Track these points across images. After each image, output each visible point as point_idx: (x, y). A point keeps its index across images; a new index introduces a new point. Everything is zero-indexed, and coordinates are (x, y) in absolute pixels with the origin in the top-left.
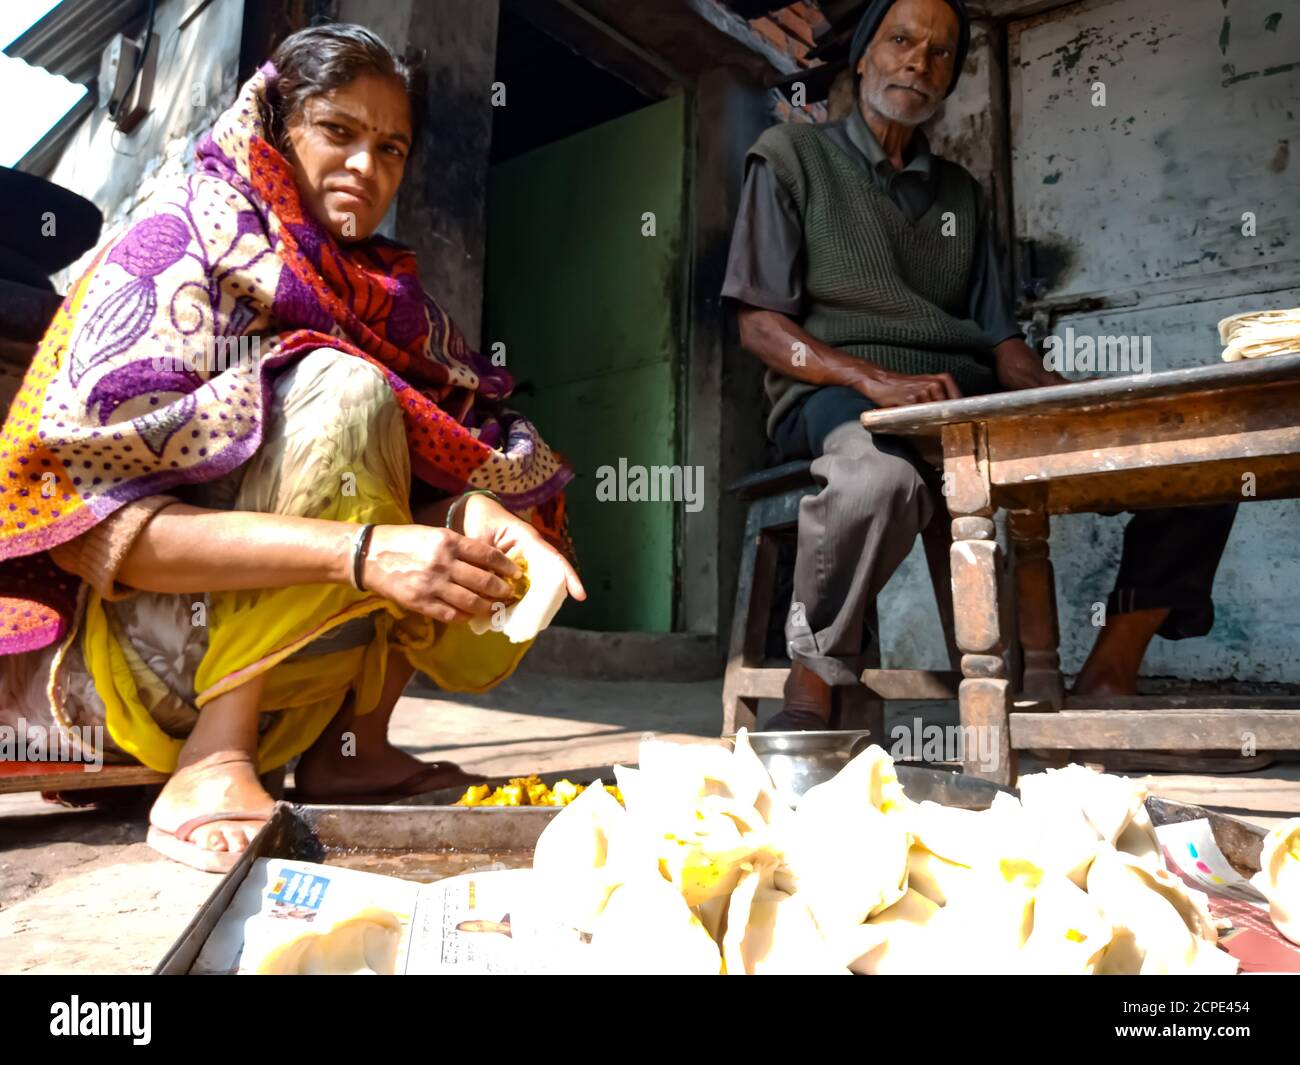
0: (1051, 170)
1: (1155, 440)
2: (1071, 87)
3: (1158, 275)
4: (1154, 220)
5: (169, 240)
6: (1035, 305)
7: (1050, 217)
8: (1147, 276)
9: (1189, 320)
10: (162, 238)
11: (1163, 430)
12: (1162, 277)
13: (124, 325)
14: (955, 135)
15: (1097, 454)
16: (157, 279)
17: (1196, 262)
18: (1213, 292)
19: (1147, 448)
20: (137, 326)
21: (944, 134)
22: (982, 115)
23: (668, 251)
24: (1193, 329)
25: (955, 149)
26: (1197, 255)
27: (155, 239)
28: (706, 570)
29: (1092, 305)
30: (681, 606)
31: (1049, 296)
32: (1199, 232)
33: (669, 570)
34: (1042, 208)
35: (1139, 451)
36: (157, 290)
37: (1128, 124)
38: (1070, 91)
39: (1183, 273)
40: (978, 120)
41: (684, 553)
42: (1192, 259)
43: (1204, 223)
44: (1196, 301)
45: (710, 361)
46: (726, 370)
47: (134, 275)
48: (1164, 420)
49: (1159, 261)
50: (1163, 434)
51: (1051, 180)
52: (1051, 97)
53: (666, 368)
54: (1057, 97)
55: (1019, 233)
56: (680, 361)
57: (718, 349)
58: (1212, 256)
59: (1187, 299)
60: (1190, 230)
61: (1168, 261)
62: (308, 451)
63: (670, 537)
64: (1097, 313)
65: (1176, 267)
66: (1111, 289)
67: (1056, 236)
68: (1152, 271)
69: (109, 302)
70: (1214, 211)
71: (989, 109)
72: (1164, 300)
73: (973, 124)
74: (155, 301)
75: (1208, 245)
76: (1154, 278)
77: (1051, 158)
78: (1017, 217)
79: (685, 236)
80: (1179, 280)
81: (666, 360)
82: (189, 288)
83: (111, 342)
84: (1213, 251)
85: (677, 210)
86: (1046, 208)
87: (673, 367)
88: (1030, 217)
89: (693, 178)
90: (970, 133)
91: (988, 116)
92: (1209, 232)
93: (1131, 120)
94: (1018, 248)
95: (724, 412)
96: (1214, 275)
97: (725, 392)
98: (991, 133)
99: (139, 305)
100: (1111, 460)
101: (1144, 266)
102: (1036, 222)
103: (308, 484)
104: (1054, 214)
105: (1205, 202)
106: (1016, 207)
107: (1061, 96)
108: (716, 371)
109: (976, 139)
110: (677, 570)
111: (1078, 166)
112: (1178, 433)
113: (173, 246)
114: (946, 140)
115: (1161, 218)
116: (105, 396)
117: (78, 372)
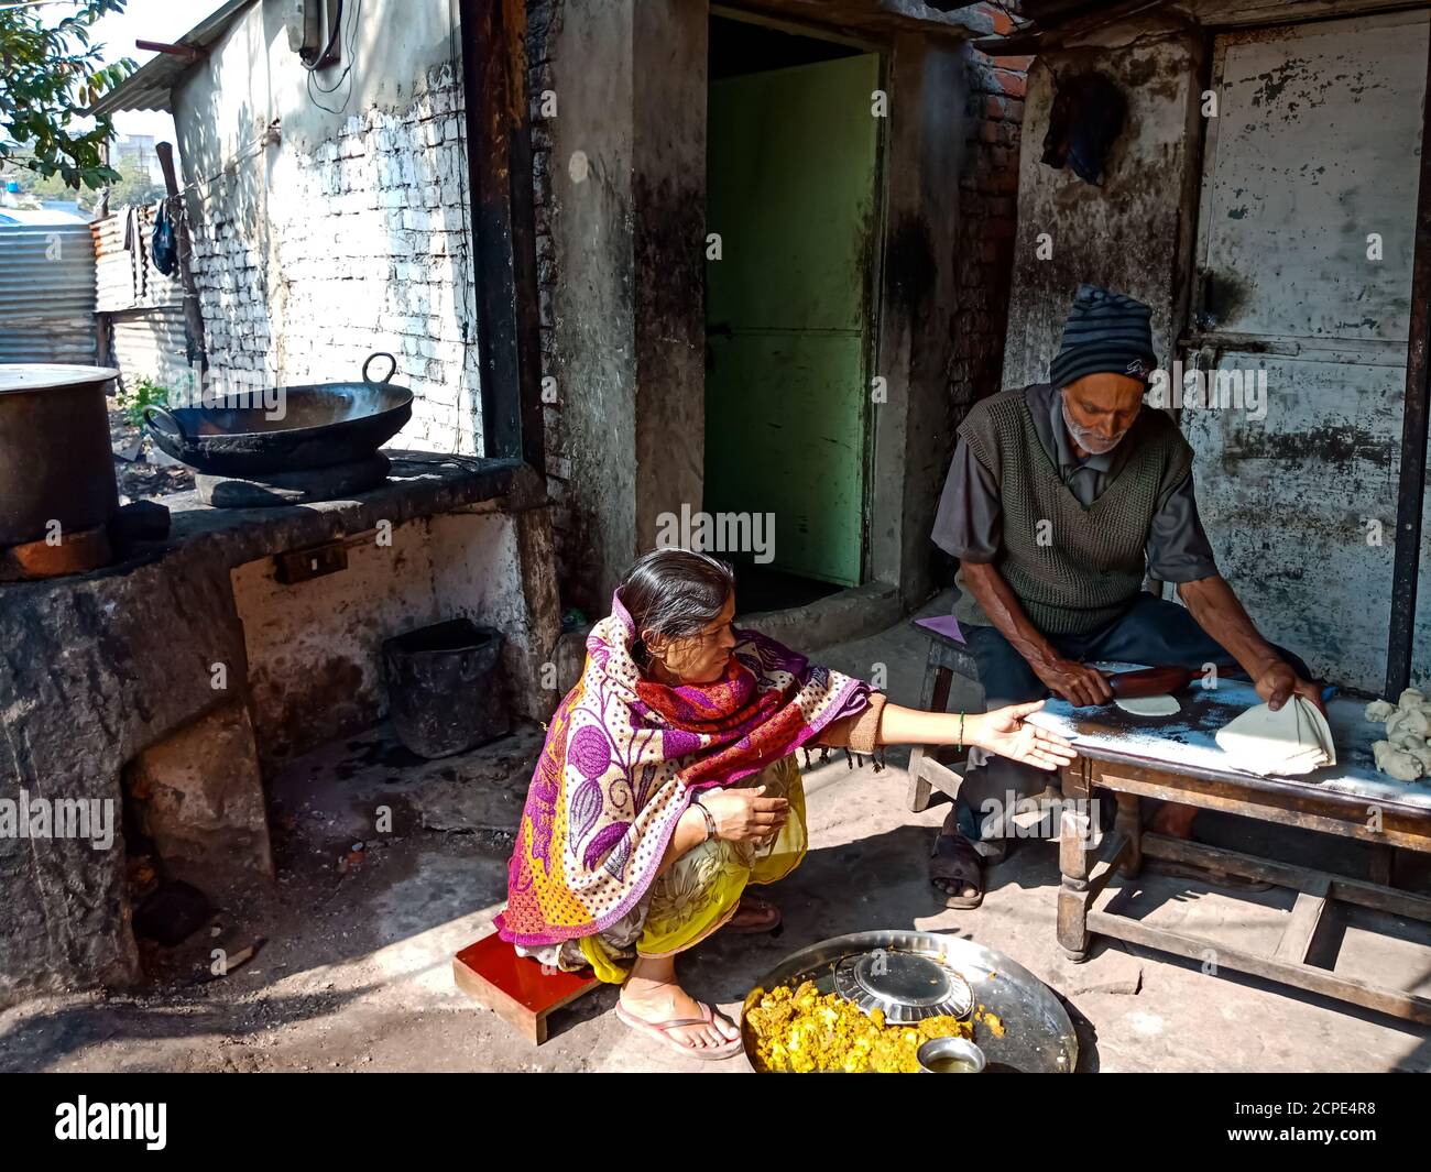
0: (1237, 205)
2: (1269, 120)
3: (1320, 331)
4: (1325, 277)
5: (600, 752)
6: (1204, 336)
7: (1230, 253)
8: (1310, 329)
9: (1341, 378)
10: (595, 750)
12: (1323, 334)
13: (589, 810)
14: (1148, 160)
16: (599, 779)
17: (1357, 326)
18: (1367, 357)
20: (597, 807)
21: (1137, 156)
22: (1176, 146)
23: (862, 225)
25: (1146, 174)
26: (1358, 320)
27: (591, 751)
28: (891, 533)
29: (1258, 347)
30: (869, 557)
31: (1219, 329)
32: (1365, 298)
33: (858, 527)
34: (1224, 241)
36: (601, 786)
37: (1317, 174)
38: (1267, 125)
39: (1343, 334)
40: (1171, 151)
41: (872, 514)
42: (1354, 322)
43: (1371, 290)
44: (1351, 363)
45: (899, 344)
46: (913, 356)
47: (586, 776)
49: (1323, 318)
51: (1236, 214)
52: (1247, 127)
53: (857, 344)
54: (1254, 129)
55: (1199, 263)
56: (870, 338)
57: (907, 335)
58: (1372, 324)
59: (1342, 359)
60: (1356, 294)
61: (1331, 319)
63: (860, 500)
64: (1259, 355)
65: (1337, 327)
66: (1275, 334)
67: (1234, 272)
68: (1316, 325)
69: (578, 794)
71: (1183, 141)
72: (1322, 356)
73: (1166, 154)
74: (601, 793)
75: (1370, 312)
76: (1315, 334)
77: (1239, 192)
78: (1200, 245)
79: (878, 209)
80: (1337, 339)
81: (858, 334)
82: (617, 783)
83: (587, 819)
84: (1373, 319)
85: (871, 184)
86: (1228, 243)
87: (863, 342)
88: (1212, 248)
89: (887, 148)
90: (1162, 163)
91: (1182, 150)
92: (1373, 300)
93: (1321, 170)
94: (1197, 277)
95: (911, 396)
96: (1370, 342)
97: (912, 376)
98: (1182, 167)
99: (593, 796)
101: (1309, 320)
102: (1217, 254)
104: (1235, 249)
105: (1374, 270)
106: (1200, 236)
107: (1258, 129)
108: (905, 356)
109: (1167, 170)
110: (865, 528)
111: (1263, 206)
113: (603, 756)
114: (1139, 162)
115: (1333, 276)
116: (590, 858)
117: (574, 844)
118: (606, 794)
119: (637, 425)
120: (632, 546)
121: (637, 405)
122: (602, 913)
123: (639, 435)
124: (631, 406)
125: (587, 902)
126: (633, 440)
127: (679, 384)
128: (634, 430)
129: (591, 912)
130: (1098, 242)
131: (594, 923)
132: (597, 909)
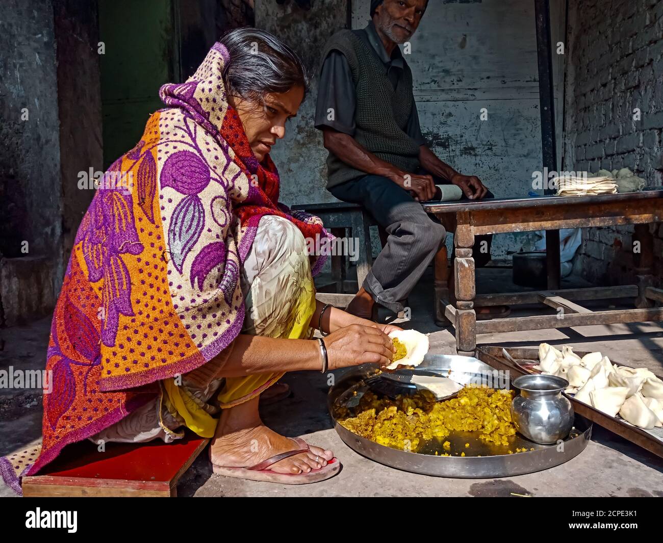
1: (534, 221)
5: (198, 170)
9: (424, 109)
10: (193, 169)
11: (536, 217)
13: (190, 226)
15: (513, 225)
16: (199, 195)
17: (429, 83)
18: (434, 98)
19: (531, 224)
20: (198, 225)
24: (425, 113)
26: (428, 80)
27: (189, 170)
32: (431, 70)
35: (528, 225)
36: (202, 202)
39: (423, 88)
42: (427, 82)
43: (433, 66)
44: (427, 101)
47: (185, 194)
48: (537, 214)
50: (537, 219)
58: (435, 82)
59: (424, 100)
60: (427, 69)
61: (417, 81)
62: (287, 280)
65: (420, 85)
69: (176, 213)
70: (437, 60)
74: (203, 209)
75: (434, 76)
80: (421, 90)
82: (218, 200)
83: (188, 238)
84: (435, 79)
92: (434, 71)
96: (435, 91)
99: (194, 212)
100: (518, 228)
103: (290, 296)
105: (433, 57)
112: (542, 218)
113: (201, 174)
115: (416, 60)
116: (198, 273)
117: (178, 262)
118: (207, 208)
119: (58, 92)
120: (57, 187)
121: (58, 76)
122: (207, 342)
123: (60, 101)
124: (53, 77)
125: (193, 330)
126: (55, 103)
127: (85, 73)
128: (56, 95)
129: (196, 342)
130: (304, 45)
131: (200, 353)
132: (205, 336)
